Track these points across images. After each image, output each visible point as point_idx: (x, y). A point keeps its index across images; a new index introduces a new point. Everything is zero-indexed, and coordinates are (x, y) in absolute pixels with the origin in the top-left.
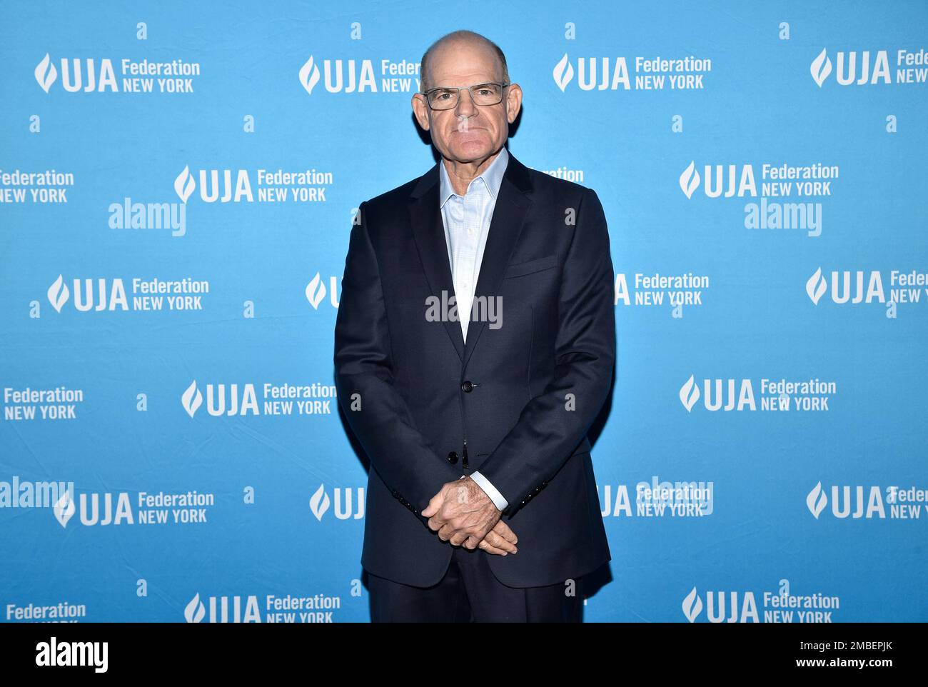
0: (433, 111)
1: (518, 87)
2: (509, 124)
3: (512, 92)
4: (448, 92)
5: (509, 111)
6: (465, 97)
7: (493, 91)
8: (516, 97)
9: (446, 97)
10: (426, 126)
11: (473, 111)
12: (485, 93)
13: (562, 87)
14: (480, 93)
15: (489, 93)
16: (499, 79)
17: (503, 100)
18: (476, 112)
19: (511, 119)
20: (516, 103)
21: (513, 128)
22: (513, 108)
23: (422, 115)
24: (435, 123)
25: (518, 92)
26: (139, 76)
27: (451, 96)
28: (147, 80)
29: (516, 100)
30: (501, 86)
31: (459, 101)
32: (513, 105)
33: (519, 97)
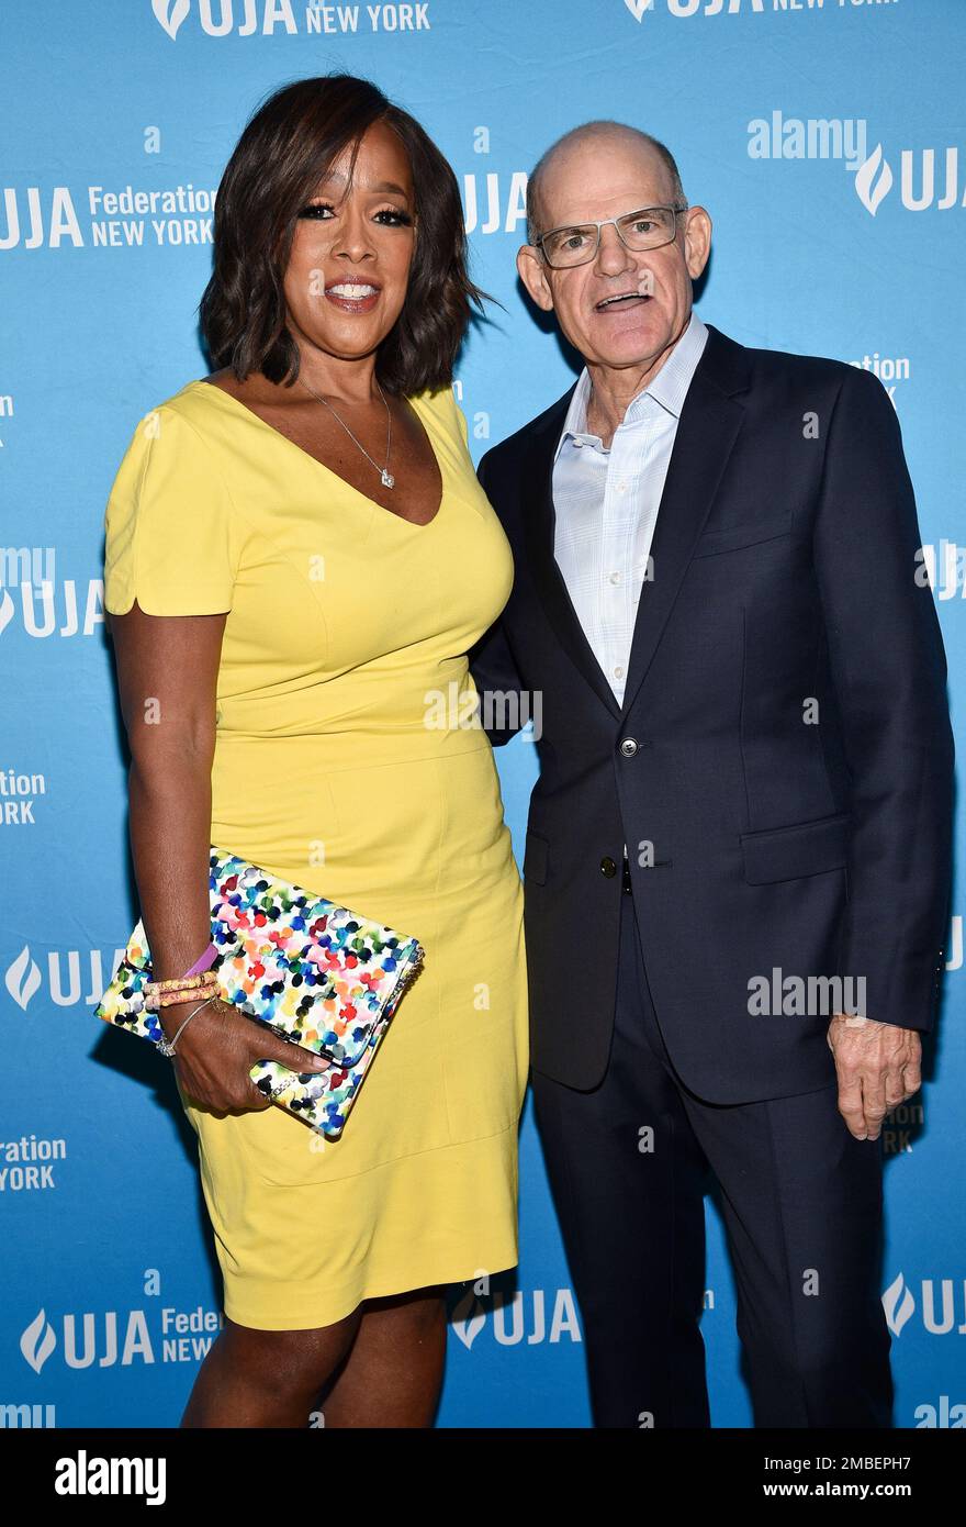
0: (555, 272)
1: (702, 211)
2: (693, 281)
3: (692, 222)
4: (578, 234)
5: (690, 257)
6: (610, 239)
7: (658, 222)
8: (701, 230)
9: (575, 243)
10: (546, 303)
11: (626, 263)
12: (644, 227)
13: (872, 207)
14: (635, 229)
15: (652, 226)
16: (665, 199)
17: (679, 237)
18: (631, 265)
19: (696, 272)
20: (702, 240)
21: (698, 287)
22: (697, 252)
23: (535, 282)
24: (563, 293)
25: (704, 221)
26: (119, 216)
27: (584, 241)
28: (133, 224)
29: (701, 236)
30: (672, 212)
31: (600, 249)
32: (695, 244)
33: (706, 230)
